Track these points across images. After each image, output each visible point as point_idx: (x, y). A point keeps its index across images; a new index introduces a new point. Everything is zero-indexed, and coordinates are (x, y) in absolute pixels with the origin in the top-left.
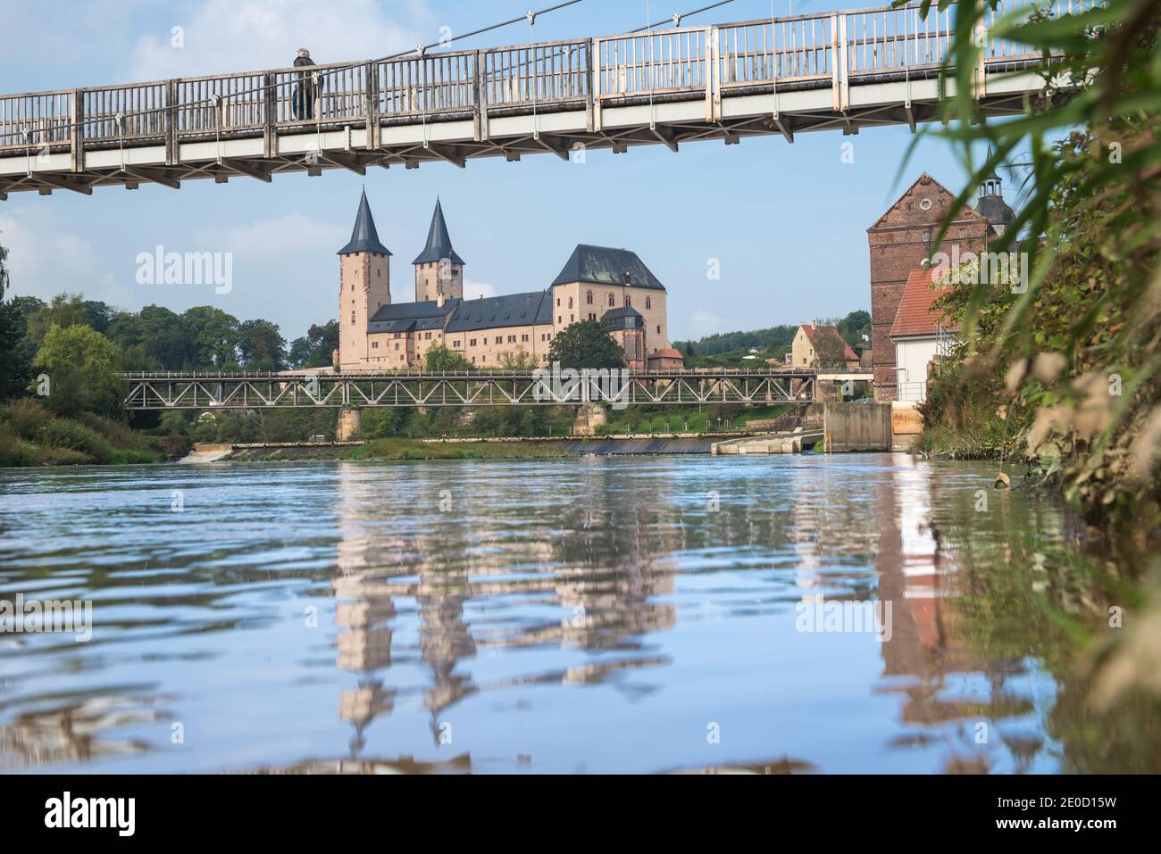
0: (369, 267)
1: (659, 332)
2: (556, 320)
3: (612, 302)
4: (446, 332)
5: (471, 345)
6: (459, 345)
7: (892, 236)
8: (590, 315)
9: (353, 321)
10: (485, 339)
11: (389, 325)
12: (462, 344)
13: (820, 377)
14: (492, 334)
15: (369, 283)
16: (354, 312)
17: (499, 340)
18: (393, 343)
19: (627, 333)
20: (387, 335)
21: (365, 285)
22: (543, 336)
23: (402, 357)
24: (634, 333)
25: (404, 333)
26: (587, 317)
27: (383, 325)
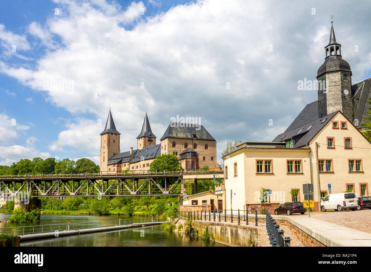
0: (109, 139)
1: (212, 160)
2: (161, 155)
3: (186, 147)
4: (130, 164)
5: (137, 168)
8: (174, 152)
9: (104, 161)
10: (140, 166)
11: (114, 162)
12: (134, 168)
14: (142, 164)
15: (109, 145)
16: (104, 157)
17: (144, 165)
18: (113, 168)
19: (188, 160)
20: (112, 165)
21: (107, 146)
24: (191, 160)
25: (116, 164)
26: (171, 154)
27: (112, 162)
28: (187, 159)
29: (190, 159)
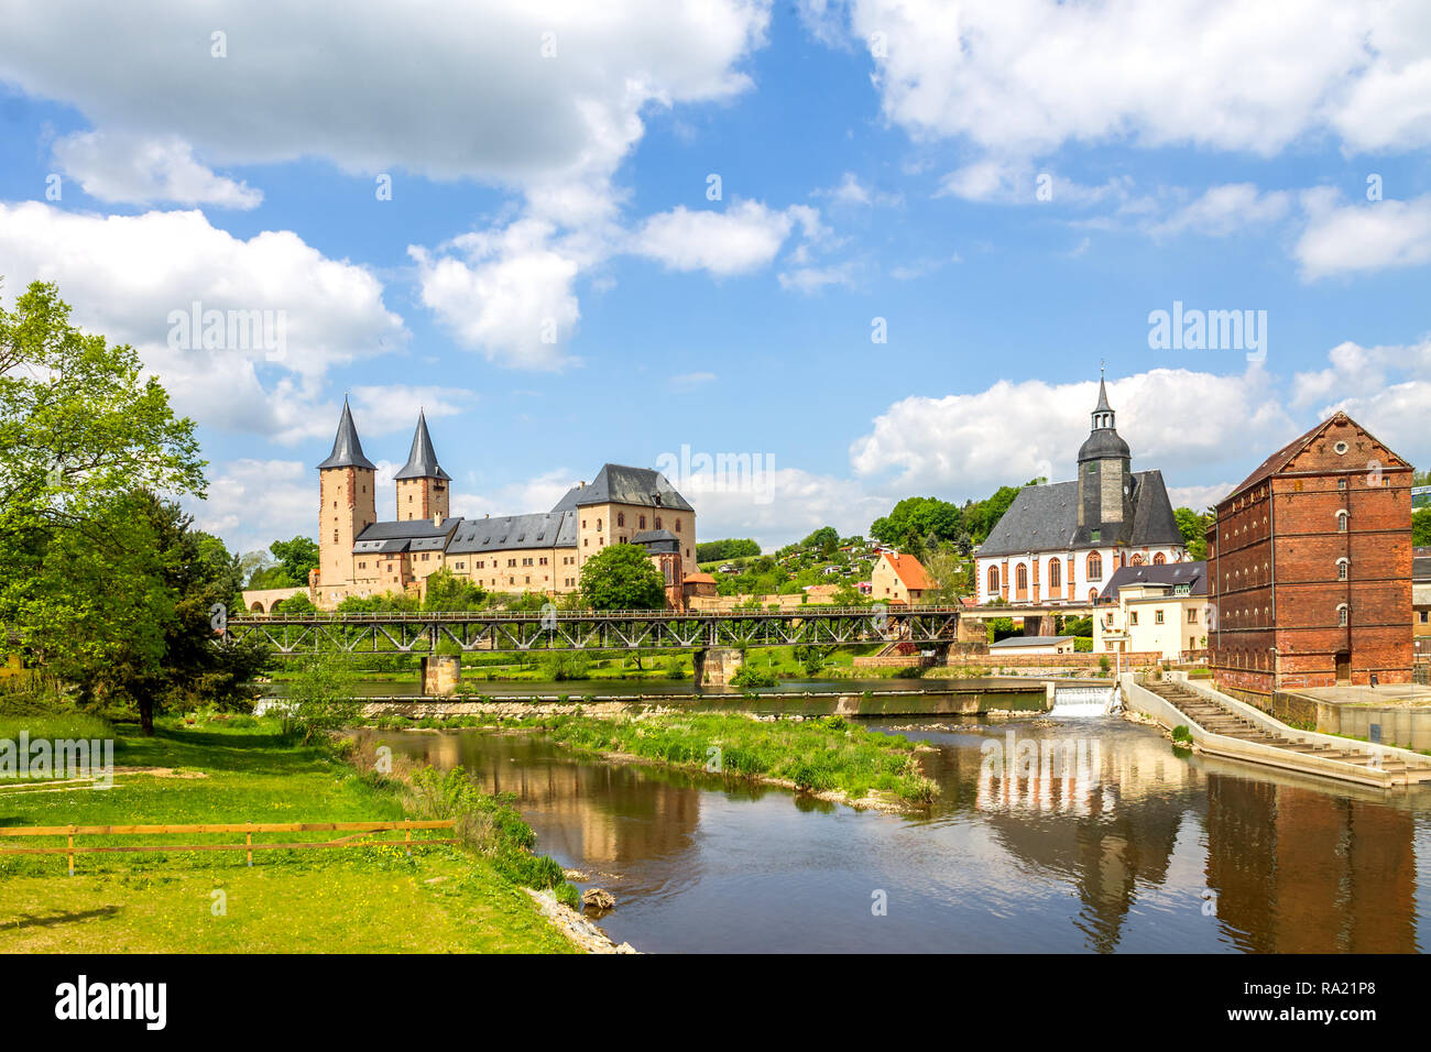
0: (354, 483)
1: (688, 556)
2: (582, 543)
3: (642, 525)
4: (446, 554)
5: (478, 567)
6: (462, 567)
7: (1301, 483)
8: (621, 538)
9: (336, 540)
10: (495, 562)
11: (377, 545)
12: (466, 566)
13: (963, 615)
14: (503, 558)
15: (354, 499)
16: (337, 531)
17: (512, 563)
18: (385, 564)
19: (664, 559)
20: (378, 556)
21: (351, 501)
22: (565, 559)
23: (396, 579)
24: (671, 558)
25: (399, 553)
26: (617, 541)
27: (371, 546)
28: (664, 555)
29: (670, 555)
